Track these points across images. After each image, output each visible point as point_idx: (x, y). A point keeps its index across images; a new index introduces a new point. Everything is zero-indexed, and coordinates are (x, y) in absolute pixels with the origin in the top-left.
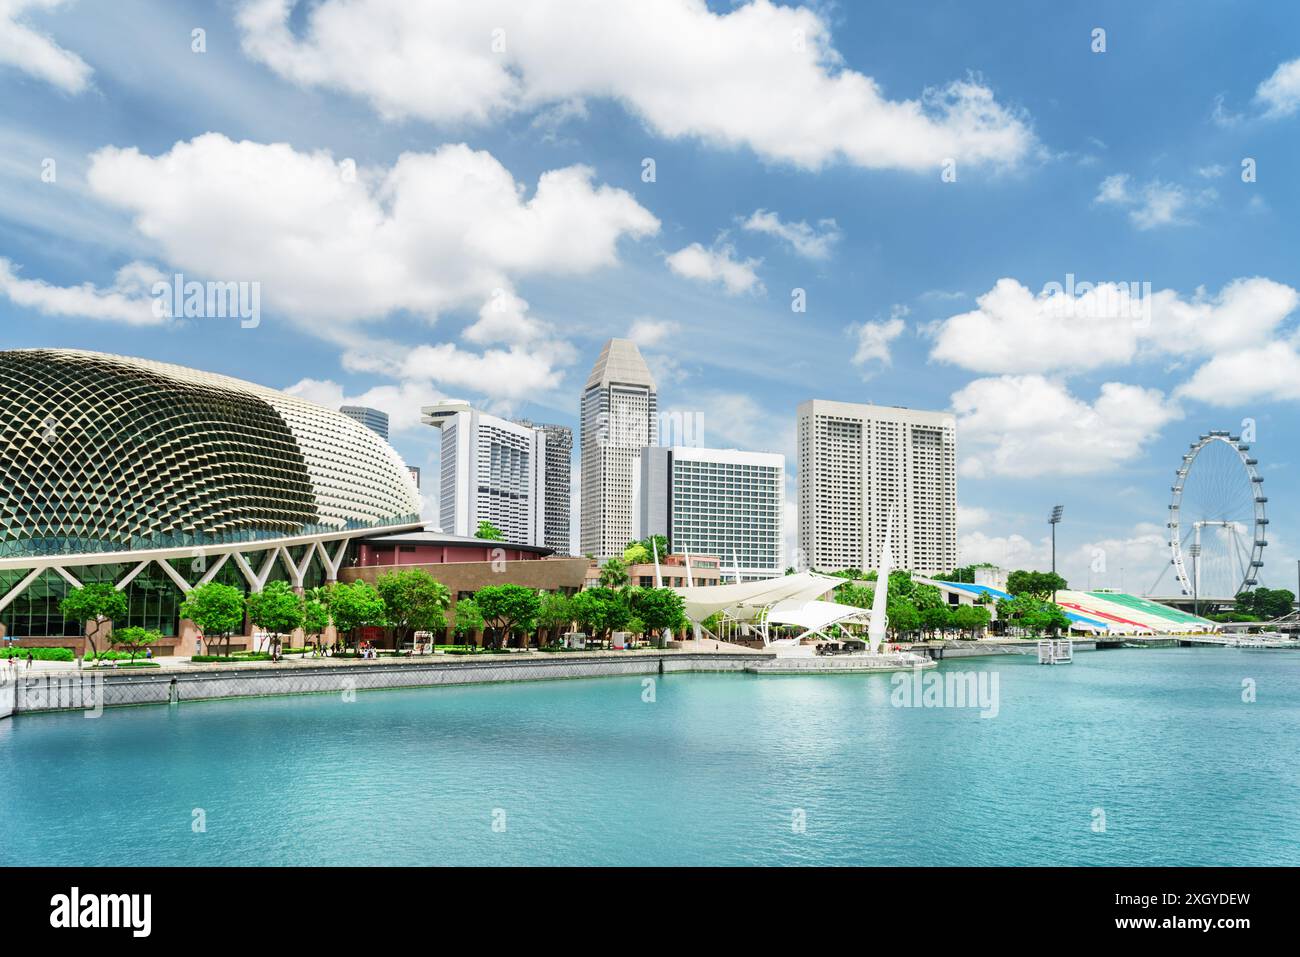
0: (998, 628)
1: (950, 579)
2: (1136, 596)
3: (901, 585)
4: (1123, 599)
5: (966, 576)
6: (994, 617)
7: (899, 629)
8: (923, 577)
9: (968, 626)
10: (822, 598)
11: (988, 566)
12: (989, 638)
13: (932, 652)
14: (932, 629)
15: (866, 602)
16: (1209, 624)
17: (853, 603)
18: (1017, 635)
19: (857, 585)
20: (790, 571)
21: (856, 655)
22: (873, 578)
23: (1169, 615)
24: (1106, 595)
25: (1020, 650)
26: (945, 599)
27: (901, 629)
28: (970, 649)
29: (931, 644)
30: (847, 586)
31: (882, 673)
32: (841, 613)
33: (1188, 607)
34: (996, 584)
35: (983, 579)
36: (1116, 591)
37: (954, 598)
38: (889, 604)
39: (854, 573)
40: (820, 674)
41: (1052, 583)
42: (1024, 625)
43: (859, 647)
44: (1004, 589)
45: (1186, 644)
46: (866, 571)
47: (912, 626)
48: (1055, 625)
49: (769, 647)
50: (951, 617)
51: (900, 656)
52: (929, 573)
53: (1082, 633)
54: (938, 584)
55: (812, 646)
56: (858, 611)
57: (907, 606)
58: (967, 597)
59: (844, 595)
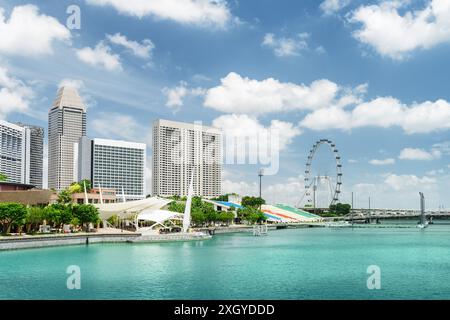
0: (237, 221)
1: (218, 200)
2: (293, 206)
3: (197, 202)
4: (288, 208)
5: (225, 198)
6: (236, 216)
8: (206, 199)
9: (226, 220)
10: (163, 208)
11: (234, 194)
12: (233, 225)
13: (210, 231)
14: (210, 221)
15: (182, 210)
16: (319, 218)
17: (175, 210)
18: (245, 223)
19: (178, 202)
20: (149, 196)
21: (176, 234)
22: (185, 199)
23: (304, 214)
24: (281, 207)
25: (247, 230)
26: (216, 209)
27: (197, 222)
28: (226, 230)
29: (210, 228)
30: (174, 203)
31: (188, 241)
32: (171, 215)
33: (311, 211)
34: (237, 202)
35: (231, 200)
36: (285, 205)
37: (219, 208)
38: (192, 211)
39: (177, 197)
41: (259, 202)
42: (248, 219)
43: (178, 230)
44: (240, 204)
45: (311, 226)
46: (182, 196)
47: (201, 220)
48: (261, 219)
49: (139, 230)
50: (218, 216)
51: (197, 234)
52: (209, 198)
53: (271, 222)
54: (213, 202)
55: (158, 230)
56: (179, 214)
57: (200, 213)
58: (225, 207)
59: (172, 207)
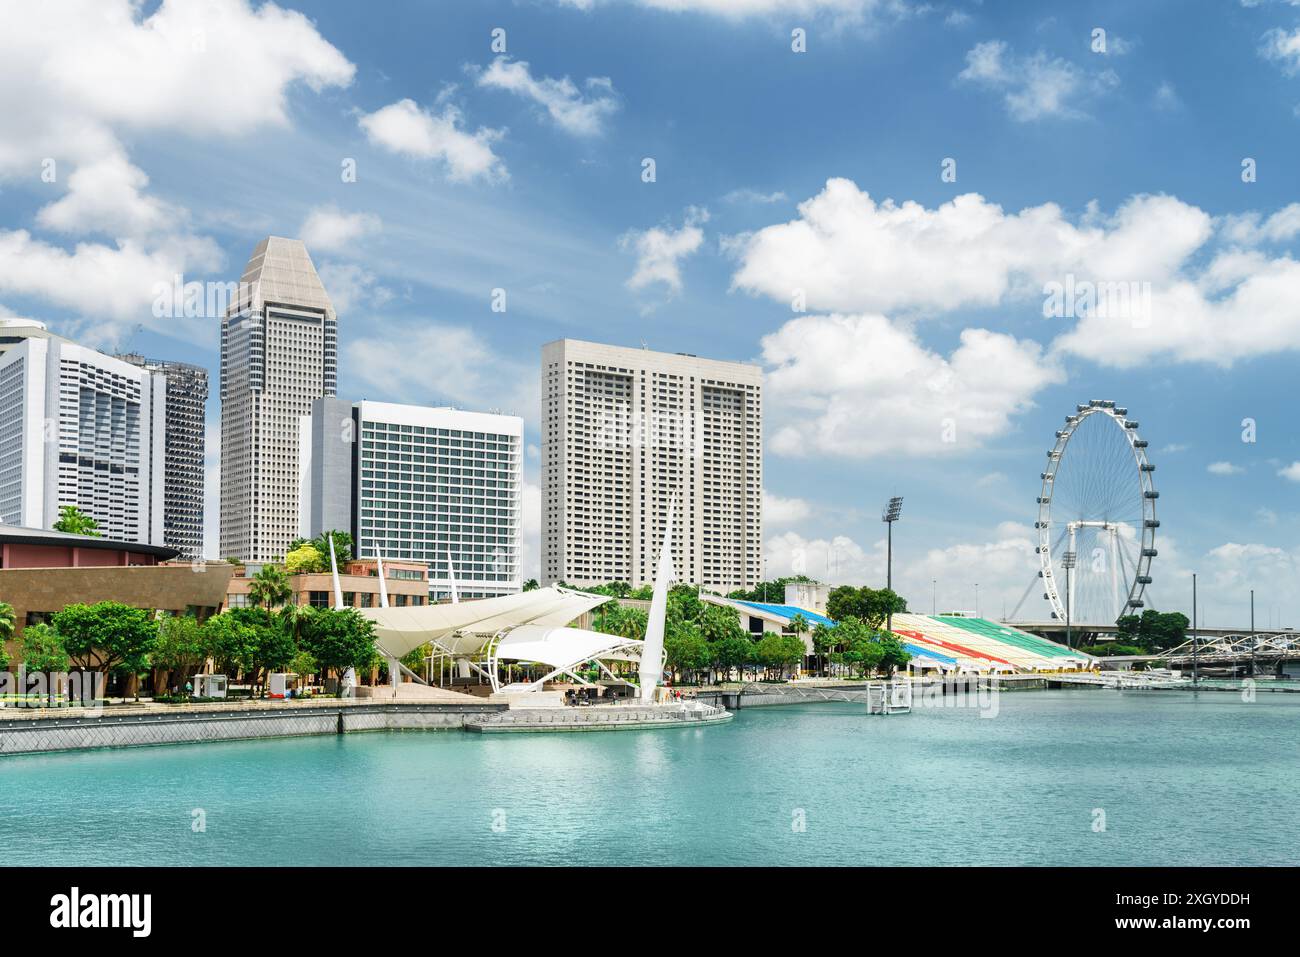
0: (815, 665)
1: (752, 597)
2: (992, 618)
3: (685, 603)
4: (978, 625)
5: (773, 593)
6: (810, 651)
7: (681, 667)
8: (716, 595)
9: (776, 664)
10: (576, 624)
11: (803, 579)
12: (803, 679)
13: (726, 699)
14: (726, 668)
15: (636, 628)
16: (1084, 658)
17: (616, 630)
18: (839, 675)
19: (624, 605)
20: (531, 585)
21: (621, 705)
22: (646, 595)
23: (1034, 646)
24: (955, 619)
25: (844, 695)
26: (745, 626)
27: (683, 667)
28: (777, 695)
29: (725, 688)
30: (610, 606)
31: (656, 729)
32: (600, 644)
33: (1058, 636)
34: (812, 605)
35: (795, 598)
36: (970, 614)
37: (756, 624)
38: (668, 633)
39: (620, 589)
40: (571, 732)
41: (884, 604)
42: (849, 661)
43: (625, 693)
44: (823, 612)
45: (1055, 686)
46: (637, 585)
47: (700, 664)
48: (890, 661)
49: (501, 693)
50: (752, 651)
51: (683, 706)
52: (723, 590)
53: (926, 671)
54: (736, 605)
55: (560, 693)
56: (626, 642)
57: (693, 635)
58: (775, 622)
59: (606, 619)
